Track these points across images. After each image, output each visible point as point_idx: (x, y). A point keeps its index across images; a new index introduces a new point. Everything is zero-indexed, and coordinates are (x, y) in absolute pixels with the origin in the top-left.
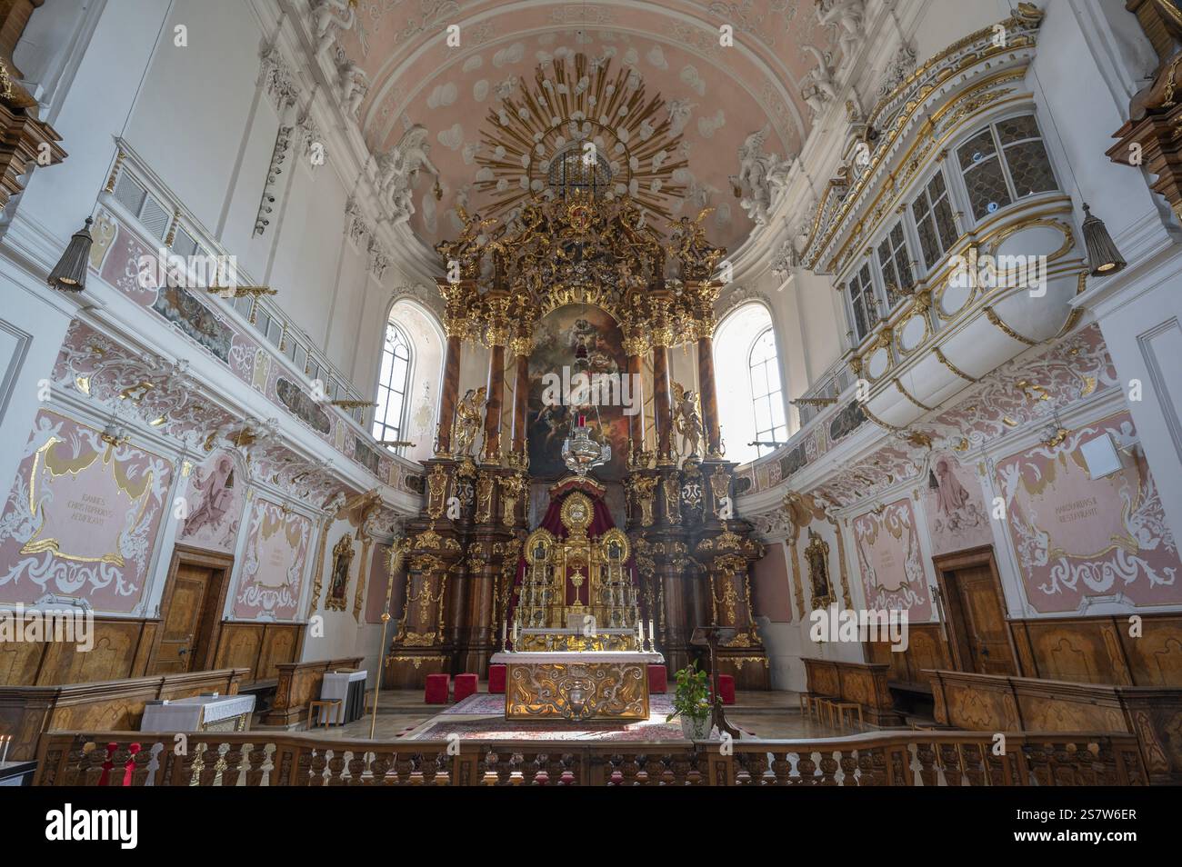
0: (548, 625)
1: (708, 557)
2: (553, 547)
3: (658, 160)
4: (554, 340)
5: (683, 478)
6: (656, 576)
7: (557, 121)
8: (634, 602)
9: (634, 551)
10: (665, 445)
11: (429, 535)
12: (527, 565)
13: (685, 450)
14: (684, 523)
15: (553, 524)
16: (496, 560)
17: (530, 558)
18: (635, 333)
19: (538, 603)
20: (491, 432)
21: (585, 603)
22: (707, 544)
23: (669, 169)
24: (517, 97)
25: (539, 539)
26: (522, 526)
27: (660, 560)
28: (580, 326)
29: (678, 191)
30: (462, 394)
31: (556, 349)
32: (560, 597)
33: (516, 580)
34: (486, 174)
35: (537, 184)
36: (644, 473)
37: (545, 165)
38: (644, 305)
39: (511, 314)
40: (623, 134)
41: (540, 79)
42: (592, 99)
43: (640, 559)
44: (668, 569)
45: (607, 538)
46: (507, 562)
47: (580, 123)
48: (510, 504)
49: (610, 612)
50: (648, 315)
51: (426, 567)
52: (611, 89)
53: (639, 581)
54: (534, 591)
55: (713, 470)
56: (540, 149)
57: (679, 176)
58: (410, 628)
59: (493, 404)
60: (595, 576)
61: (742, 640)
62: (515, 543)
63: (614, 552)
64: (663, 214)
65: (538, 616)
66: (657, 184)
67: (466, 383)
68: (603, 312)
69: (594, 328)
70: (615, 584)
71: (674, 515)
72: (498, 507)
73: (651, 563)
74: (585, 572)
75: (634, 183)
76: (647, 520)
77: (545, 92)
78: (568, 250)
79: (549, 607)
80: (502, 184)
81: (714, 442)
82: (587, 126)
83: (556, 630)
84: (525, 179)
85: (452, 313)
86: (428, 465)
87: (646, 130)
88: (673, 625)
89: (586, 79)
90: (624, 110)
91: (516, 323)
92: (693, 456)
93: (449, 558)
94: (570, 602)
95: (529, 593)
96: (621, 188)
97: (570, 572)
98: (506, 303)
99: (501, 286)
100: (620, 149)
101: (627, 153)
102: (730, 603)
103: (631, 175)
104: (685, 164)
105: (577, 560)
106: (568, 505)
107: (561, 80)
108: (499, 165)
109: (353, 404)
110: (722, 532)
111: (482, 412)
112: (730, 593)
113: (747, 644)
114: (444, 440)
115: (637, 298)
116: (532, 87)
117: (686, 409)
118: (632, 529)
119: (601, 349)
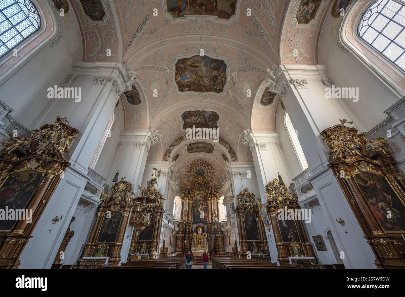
0: (196, 247)
1: (217, 237)
2: (197, 236)
3: (212, 171)
4: (196, 199)
5: (214, 224)
6: (210, 240)
7: (197, 165)
8: (207, 244)
9: (207, 236)
10: (212, 219)
11: (180, 234)
12: (193, 238)
13: (215, 220)
14: (215, 231)
15: (196, 232)
16: (189, 237)
17: (193, 237)
18: (208, 200)
19: (195, 244)
20: (188, 217)
21: (201, 244)
22: (217, 235)
23: (213, 172)
24: (192, 163)
25: (195, 234)
26: (192, 231)
27: (211, 237)
28: (201, 197)
29: (215, 175)
30: (184, 211)
31: (197, 201)
32: (197, 243)
33: (191, 240)
34: (187, 173)
35: (194, 173)
36: (209, 223)
37: (195, 171)
38: (209, 196)
39: (191, 197)
40: (206, 167)
41: (195, 161)
42: (202, 163)
43: (208, 237)
44: (212, 239)
45: (204, 234)
46: (190, 238)
47: (200, 166)
48: (190, 228)
49: (204, 245)
50: (210, 197)
51: (180, 239)
52: (205, 162)
53: (208, 241)
54: (194, 242)
55: (218, 223)
56: (195, 169)
57: (214, 173)
58: (178, 248)
59: (188, 212)
60: (202, 240)
61: (221, 250)
62: (191, 234)
63: (205, 236)
64: (213, 178)
65: (195, 246)
66: (211, 174)
67: (185, 209)
68: (204, 194)
69: (202, 197)
70: (205, 241)
71: (213, 230)
72: (189, 229)
73: (210, 238)
74: (201, 240)
75: (208, 173)
76: (209, 231)
77: (196, 163)
78: (198, 185)
79: (196, 245)
80: (189, 174)
81: (218, 219)
82: (201, 166)
83: (197, 248)
84: (192, 173)
85: (183, 198)
86: (180, 223)
87: (210, 167)
88: (213, 247)
89: (201, 161)
90: (206, 164)
91: (191, 198)
92: (216, 221)
93: (183, 237)
94: (199, 244)
95: (193, 243)
96: (206, 174)
97: (199, 239)
98: (190, 196)
99: (189, 193)
100: (206, 169)
101: (207, 169)
102: (220, 244)
103: (208, 172)
104: (215, 172)
105: (200, 238)
106: (199, 229)
107: (198, 161)
108: (189, 172)
109: (170, 215)
110: (219, 233)
111: (187, 213)
112: (220, 242)
113: (222, 250)
114: (182, 219)
115: (208, 195)
116: (194, 162)
117: (215, 213)
118: (207, 232)
119: (203, 201)
